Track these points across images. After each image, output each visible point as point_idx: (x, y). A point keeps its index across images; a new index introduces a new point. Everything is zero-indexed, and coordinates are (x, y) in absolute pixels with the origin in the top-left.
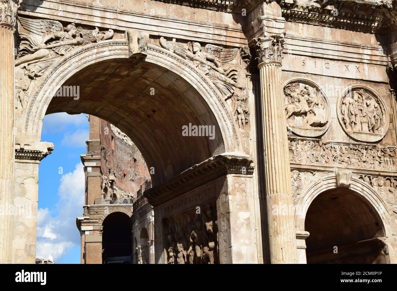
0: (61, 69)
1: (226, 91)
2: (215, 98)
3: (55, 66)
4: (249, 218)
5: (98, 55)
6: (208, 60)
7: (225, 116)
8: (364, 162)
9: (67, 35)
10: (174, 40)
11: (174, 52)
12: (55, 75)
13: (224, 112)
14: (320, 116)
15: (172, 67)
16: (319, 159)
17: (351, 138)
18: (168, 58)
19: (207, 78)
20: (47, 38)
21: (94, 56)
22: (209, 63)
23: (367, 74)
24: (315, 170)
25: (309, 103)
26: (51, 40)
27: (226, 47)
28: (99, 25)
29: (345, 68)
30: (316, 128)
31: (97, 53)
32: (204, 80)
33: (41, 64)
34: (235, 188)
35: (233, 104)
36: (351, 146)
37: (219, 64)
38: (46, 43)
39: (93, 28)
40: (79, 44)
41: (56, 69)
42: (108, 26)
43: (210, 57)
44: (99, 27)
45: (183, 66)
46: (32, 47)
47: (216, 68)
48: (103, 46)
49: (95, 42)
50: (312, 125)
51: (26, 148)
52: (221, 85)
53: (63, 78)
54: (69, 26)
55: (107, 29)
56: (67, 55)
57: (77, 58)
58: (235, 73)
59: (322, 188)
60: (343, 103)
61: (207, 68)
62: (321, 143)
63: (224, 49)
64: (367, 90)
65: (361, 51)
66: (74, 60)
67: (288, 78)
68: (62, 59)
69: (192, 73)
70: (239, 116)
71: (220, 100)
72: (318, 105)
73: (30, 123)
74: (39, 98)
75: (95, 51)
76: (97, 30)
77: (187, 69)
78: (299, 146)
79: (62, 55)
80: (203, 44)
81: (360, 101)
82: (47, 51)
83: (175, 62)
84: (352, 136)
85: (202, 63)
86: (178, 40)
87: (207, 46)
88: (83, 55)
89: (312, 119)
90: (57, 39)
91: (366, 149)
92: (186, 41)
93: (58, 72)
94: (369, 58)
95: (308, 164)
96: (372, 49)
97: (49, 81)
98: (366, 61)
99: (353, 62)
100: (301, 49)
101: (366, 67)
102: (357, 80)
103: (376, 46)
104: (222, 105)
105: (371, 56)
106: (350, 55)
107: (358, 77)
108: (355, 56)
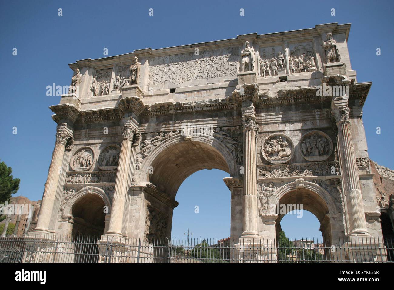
0: (155, 151)
1: (232, 148)
3: (153, 150)
4: (241, 210)
5: (171, 143)
9: (159, 137)
12: (153, 154)
14: (288, 151)
15: (205, 141)
16: (287, 174)
18: (203, 138)
21: (169, 143)
22: (223, 136)
23: (318, 124)
26: (153, 140)
27: (233, 126)
28: (172, 130)
29: (304, 124)
30: (284, 158)
31: (171, 142)
32: (221, 145)
33: (148, 151)
34: (235, 194)
35: (236, 153)
37: (229, 135)
38: (151, 142)
39: (171, 131)
40: (164, 140)
42: (176, 130)
43: (224, 133)
44: (172, 131)
46: (145, 145)
47: (227, 138)
48: (174, 138)
49: (170, 137)
50: (281, 157)
51: (136, 185)
52: (229, 145)
53: (156, 155)
54: (160, 133)
55: (176, 131)
57: (162, 146)
58: (238, 138)
59: (287, 190)
60: (303, 143)
61: (222, 138)
63: (232, 128)
64: (317, 133)
65: (313, 113)
66: (160, 147)
67: (269, 135)
68: (155, 147)
69: (214, 142)
70: (238, 159)
74: (145, 165)
75: (170, 141)
76: (172, 132)
77: (212, 141)
78: (275, 170)
79: (156, 145)
80: (221, 128)
81: (314, 139)
82: (151, 145)
83: (206, 139)
84: (308, 159)
85: (220, 137)
87: (223, 128)
88: (164, 144)
89: (281, 154)
90: (155, 139)
93: (154, 152)
94: (319, 116)
95: (279, 178)
96: (320, 112)
97: (150, 157)
98: (317, 118)
99: (308, 120)
100: (276, 119)
101: (318, 121)
102: (312, 129)
103: (323, 109)
104: (229, 155)
105: (320, 115)
106: (307, 117)
107: (312, 127)
108: (310, 117)
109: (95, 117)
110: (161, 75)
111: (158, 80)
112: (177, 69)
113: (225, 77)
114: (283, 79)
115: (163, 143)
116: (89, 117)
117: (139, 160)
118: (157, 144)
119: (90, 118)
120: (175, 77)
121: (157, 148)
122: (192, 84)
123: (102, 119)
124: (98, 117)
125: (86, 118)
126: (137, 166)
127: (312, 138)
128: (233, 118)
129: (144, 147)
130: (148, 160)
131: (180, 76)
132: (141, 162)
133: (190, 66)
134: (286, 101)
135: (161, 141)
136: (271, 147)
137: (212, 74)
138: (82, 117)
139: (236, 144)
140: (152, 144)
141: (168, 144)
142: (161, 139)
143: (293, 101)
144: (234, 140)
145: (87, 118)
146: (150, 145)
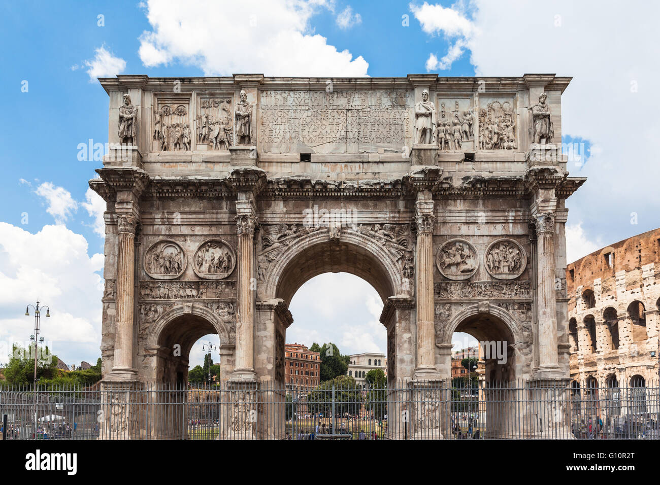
0: (287, 253)
1: (397, 255)
2: (389, 260)
3: (283, 252)
4: (410, 337)
5: (310, 242)
6: (385, 235)
7: (396, 272)
8: (504, 294)
9: (290, 232)
10: (361, 225)
11: (361, 233)
12: (283, 258)
13: (395, 269)
14: (471, 263)
15: (359, 243)
16: (467, 295)
17: (493, 278)
18: (357, 238)
19: (384, 248)
20: (279, 235)
22: (386, 237)
23: (511, 230)
24: (462, 303)
25: (462, 256)
26: (281, 237)
27: (399, 224)
29: (493, 228)
30: (465, 274)
32: (382, 249)
35: (402, 263)
36: (494, 284)
37: (393, 237)
38: (278, 239)
40: (298, 237)
41: (283, 254)
43: (386, 233)
45: (367, 242)
46: (269, 243)
47: (391, 240)
48: (313, 236)
49: (308, 234)
50: (462, 272)
51: (265, 303)
52: (393, 251)
53: (288, 259)
54: (292, 227)
56: (290, 245)
57: (297, 246)
58: (405, 241)
59: (467, 315)
60: (490, 254)
61: (383, 241)
62: (469, 284)
63: (397, 226)
64: (509, 242)
65: (506, 214)
66: (294, 247)
67: (446, 240)
69: (373, 245)
70: (406, 271)
71: (392, 262)
72: (470, 256)
73: (269, 288)
74: (273, 273)
75: (308, 239)
77: (370, 243)
78: (452, 287)
79: (287, 245)
80: (382, 225)
81: (504, 250)
82: (279, 244)
83: (361, 239)
84: (494, 276)
85: (380, 238)
86: (364, 225)
87: (385, 226)
88: (300, 244)
89: (463, 267)
90: (285, 235)
91: (507, 285)
92: (370, 225)
93: (285, 256)
94: (513, 218)
95: (458, 299)
96: (516, 212)
97: (280, 262)
98: (510, 221)
99: (500, 223)
100: (457, 218)
101: (511, 225)
102: (502, 236)
103: (519, 209)
104: (394, 264)
105: (515, 216)
106: (497, 218)
107: (504, 233)
108: (501, 218)
109: (177, 192)
110: (282, 127)
111: (279, 136)
112: (308, 120)
113: (386, 144)
114: (469, 157)
115: (298, 242)
116: (165, 191)
117: (261, 266)
118: (288, 243)
119: (168, 191)
120: (306, 133)
121: (289, 249)
122: (336, 149)
123: (189, 195)
124: (182, 191)
125: (160, 191)
126: (259, 274)
127: (501, 248)
128: (399, 212)
129: (267, 246)
130: (277, 266)
131: (314, 134)
132: (265, 269)
133: (330, 117)
134: (473, 193)
135: (295, 238)
136: (449, 257)
137: (365, 137)
138: (153, 188)
139: (403, 250)
140: (280, 242)
141: (306, 244)
142: (295, 235)
143: (482, 194)
144: (399, 244)
145: (163, 190)
146: (277, 245)
